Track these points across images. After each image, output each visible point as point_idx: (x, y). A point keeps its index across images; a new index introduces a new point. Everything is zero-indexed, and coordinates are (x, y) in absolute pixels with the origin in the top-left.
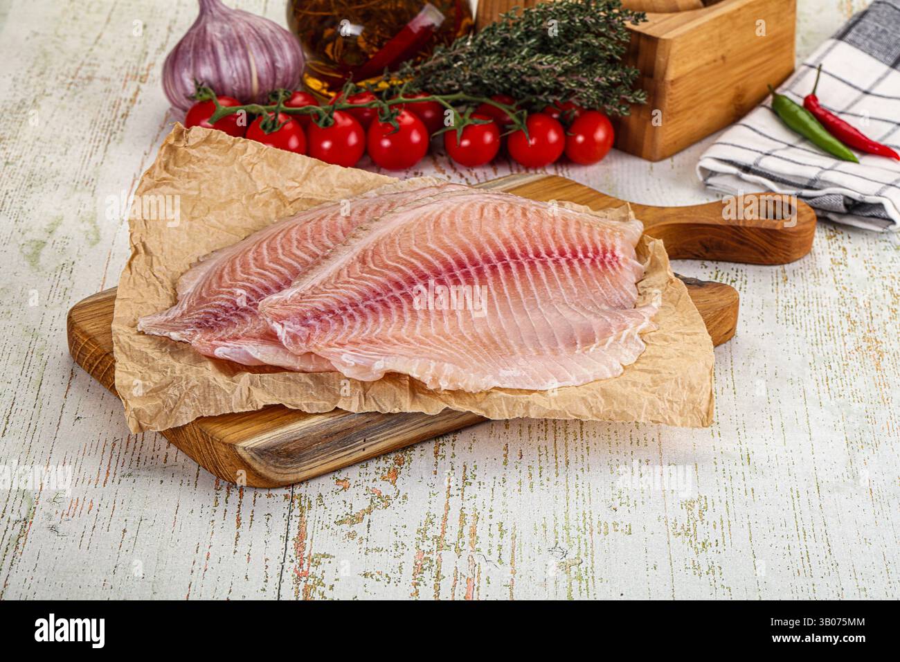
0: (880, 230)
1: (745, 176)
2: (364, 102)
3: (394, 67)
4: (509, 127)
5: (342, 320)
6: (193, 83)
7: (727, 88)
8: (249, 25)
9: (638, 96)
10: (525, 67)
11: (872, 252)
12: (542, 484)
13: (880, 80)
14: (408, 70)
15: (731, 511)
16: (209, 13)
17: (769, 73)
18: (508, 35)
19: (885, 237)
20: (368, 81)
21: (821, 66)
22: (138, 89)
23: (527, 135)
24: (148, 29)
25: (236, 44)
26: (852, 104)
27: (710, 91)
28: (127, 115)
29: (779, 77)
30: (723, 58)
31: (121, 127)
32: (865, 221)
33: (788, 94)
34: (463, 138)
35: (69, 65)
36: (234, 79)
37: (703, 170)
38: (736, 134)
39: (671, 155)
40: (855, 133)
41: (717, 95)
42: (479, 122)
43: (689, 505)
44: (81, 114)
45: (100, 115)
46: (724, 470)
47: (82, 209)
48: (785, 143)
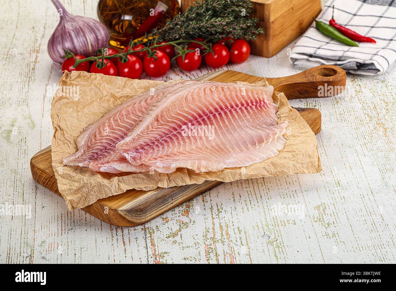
0: (374, 75)
1: (311, 59)
2: (139, 49)
3: (149, 32)
4: (204, 51)
5: (153, 148)
6: (63, 51)
7: (295, 21)
8: (84, 22)
9: (260, 30)
10: (209, 24)
11: (372, 85)
12: (252, 208)
13: (359, 8)
14: (156, 32)
15: (337, 208)
16: (65, 19)
17: (313, 11)
18: (199, 11)
19: (376, 78)
20: (138, 39)
21: (334, 6)
22: (37, 56)
23: (213, 54)
24: (35, 29)
25: (79, 31)
26: (350, 21)
27: (289, 23)
28: (34, 69)
29: (316, 13)
30: (292, 8)
31: (33, 74)
32: (366, 72)
33: (321, 20)
34: (185, 59)
35: (4, 50)
36: (81, 47)
37: (292, 59)
38: (303, 41)
39: (276, 54)
40: (355, 34)
41: (291, 25)
42: (190, 51)
43: (318, 208)
44: (14, 71)
45: (23, 70)
46: (329, 190)
47: (24, 114)
48: (325, 42)
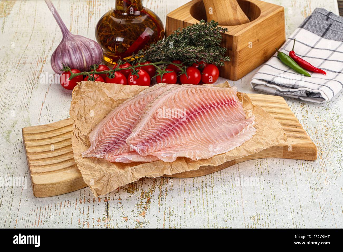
0: (320, 102)
1: (268, 85)
2: (126, 67)
3: (136, 53)
4: (180, 72)
6: (62, 65)
7: (260, 51)
8: (81, 41)
9: (227, 58)
10: (184, 51)
11: (317, 112)
12: (199, 213)
13: (317, 42)
14: (141, 53)
15: (269, 219)
16: (67, 38)
17: (276, 43)
18: (177, 39)
19: (322, 105)
20: (127, 58)
21: (295, 39)
22: (43, 66)
23: (187, 76)
24: (44, 42)
25: (77, 49)
26: (308, 53)
27: (254, 52)
28: (39, 77)
29: (280, 44)
30: (258, 40)
31: (37, 82)
32: (314, 99)
33: (283, 51)
34: (163, 78)
35: (16, 58)
36: (77, 62)
37: (253, 83)
38: (265, 68)
39: (241, 78)
40: (309, 65)
41: (256, 54)
42: (168, 72)
43: (253, 218)
44: (22, 78)
45: (29, 78)
46: (266, 203)
47: (24, 117)
48: (283, 71)
